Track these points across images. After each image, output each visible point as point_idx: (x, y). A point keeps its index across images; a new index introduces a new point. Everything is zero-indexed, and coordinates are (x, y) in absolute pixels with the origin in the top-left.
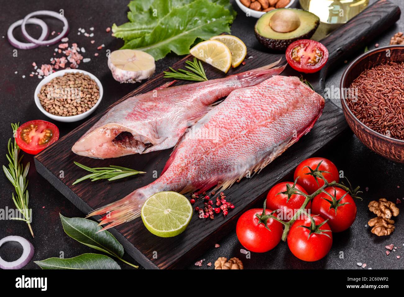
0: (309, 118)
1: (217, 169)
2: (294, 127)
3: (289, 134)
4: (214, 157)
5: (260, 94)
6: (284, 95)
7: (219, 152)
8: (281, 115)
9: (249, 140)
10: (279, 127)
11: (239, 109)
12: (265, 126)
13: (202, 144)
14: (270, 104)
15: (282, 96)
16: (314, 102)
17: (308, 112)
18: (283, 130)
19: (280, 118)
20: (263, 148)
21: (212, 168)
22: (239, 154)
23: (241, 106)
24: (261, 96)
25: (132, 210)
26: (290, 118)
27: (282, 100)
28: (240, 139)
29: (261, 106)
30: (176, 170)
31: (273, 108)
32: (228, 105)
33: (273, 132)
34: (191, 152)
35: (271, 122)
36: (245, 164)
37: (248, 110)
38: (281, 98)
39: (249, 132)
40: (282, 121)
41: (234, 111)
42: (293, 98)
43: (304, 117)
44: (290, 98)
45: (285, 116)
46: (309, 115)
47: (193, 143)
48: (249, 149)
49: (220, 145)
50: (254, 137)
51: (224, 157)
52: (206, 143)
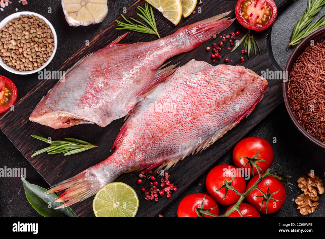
0: (252, 103)
1: (163, 153)
2: (236, 113)
3: (231, 119)
4: (160, 142)
5: (206, 81)
6: (229, 84)
7: (165, 137)
8: (225, 103)
9: (193, 126)
10: (222, 114)
11: (186, 95)
12: (209, 113)
13: (150, 128)
14: (215, 93)
15: (227, 85)
16: (257, 88)
17: (250, 98)
18: (226, 116)
19: (224, 106)
20: (206, 132)
21: (158, 153)
22: (184, 139)
23: (188, 92)
24: (207, 83)
25: (85, 189)
26: (233, 105)
27: (227, 89)
28: (185, 125)
29: (207, 94)
30: (125, 154)
31: (218, 97)
32: (175, 89)
33: (217, 118)
34: (139, 137)
35: (215, 110)
36: (189, 147)
37: (194, 97)
38: (226, 87)
39: (194, 119)
40: (225, 108)
41: (181, 96)
42: (237, 87)
43: (246, 103)
44: (235, 87)
45: (229, 103)
46: (252, 101)
47: (141, 126)
48: (193, 134)
49: (166, 131)
50: (198, 123)
51: (170, 142)
52: (153, 128)
